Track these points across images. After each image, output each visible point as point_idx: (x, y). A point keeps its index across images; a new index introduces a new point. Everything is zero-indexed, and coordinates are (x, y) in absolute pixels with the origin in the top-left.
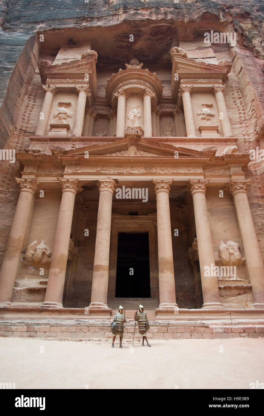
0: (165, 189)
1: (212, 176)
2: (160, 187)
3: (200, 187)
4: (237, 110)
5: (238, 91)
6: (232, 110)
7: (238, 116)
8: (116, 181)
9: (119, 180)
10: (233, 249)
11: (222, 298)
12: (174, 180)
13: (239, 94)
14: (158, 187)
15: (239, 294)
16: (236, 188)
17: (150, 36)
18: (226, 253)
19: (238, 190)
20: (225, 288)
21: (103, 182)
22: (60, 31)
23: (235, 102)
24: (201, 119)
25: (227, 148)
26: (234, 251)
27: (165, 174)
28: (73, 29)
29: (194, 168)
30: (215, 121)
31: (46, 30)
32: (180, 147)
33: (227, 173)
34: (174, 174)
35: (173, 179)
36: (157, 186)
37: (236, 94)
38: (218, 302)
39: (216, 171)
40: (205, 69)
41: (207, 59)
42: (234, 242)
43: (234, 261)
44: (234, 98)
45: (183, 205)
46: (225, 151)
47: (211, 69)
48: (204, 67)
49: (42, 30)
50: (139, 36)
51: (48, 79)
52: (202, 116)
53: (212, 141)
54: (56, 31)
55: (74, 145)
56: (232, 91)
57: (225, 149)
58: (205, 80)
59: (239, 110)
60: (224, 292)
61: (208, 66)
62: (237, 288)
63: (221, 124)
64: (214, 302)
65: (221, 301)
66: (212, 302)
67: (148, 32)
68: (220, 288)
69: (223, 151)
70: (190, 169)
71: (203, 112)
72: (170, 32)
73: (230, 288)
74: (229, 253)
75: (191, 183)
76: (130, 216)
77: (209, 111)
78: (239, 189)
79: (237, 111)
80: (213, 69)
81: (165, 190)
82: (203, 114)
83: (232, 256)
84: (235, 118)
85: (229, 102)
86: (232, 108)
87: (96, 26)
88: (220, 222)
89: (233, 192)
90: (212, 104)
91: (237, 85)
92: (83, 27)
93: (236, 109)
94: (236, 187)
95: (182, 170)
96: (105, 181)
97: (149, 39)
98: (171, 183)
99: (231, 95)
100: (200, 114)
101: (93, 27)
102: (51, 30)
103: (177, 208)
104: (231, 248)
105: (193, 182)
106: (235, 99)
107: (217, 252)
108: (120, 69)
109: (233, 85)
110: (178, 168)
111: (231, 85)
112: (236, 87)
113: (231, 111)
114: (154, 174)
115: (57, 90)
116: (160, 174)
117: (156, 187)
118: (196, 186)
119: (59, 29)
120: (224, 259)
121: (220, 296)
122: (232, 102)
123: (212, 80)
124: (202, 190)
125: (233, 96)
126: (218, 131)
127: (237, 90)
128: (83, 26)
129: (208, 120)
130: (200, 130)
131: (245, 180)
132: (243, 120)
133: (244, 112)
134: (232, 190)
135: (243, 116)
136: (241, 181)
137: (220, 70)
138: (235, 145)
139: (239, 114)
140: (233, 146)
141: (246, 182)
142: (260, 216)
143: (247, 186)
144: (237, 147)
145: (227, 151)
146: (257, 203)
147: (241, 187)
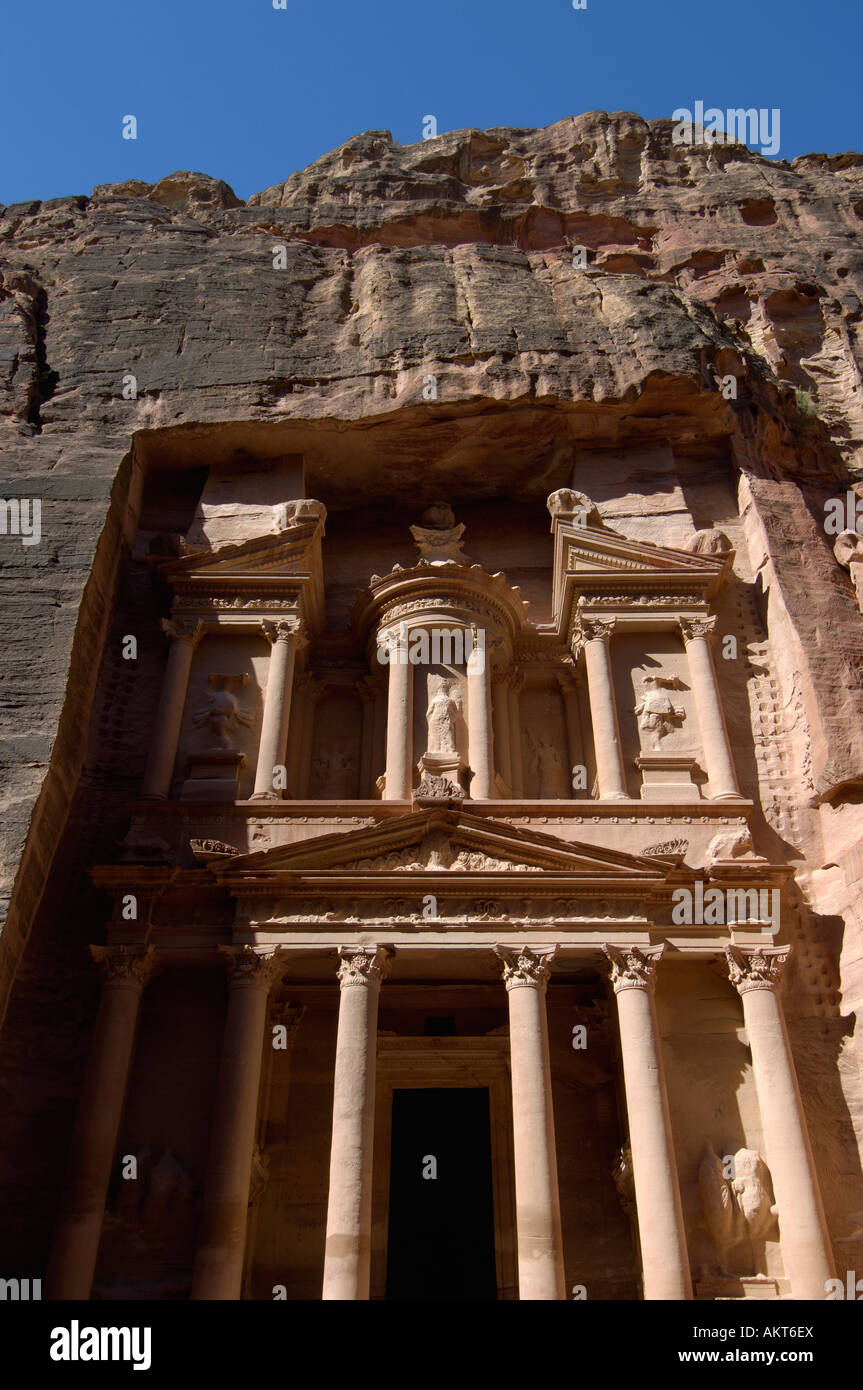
0: (536, 977)
1: (673, 931)
2: (517, 974)
3: (638, 973)
4: (752, 694)
5: (758, 627)
6: (738, 694)
8: (390, 949)
9: (397, 946)
10: (743, 1175)
12: (562, 946)
14: (513, 972)
16: (747, 975)
17: (486, 439)
19: (753, 979)
21: (349, 957)
22: (211, 429)
23: (746, 665)
25: (718, 838)
26: (747, 1182)
27: (533, 928)
28: (251, 426)
29: (619, 907)
30: (684, 735)
31: (169, 425)
32: (575, 843)
34: (559, 927)
35: (558, 944)
36: (510, 970)
40: (651, 562)
41: (662, 519)
44: (744, 652)
45: (595, 1002)
46: (713, 845)
47: (671, 565)
48: (650, 556)
49: (154, 426)
50: (452, 439)
51: (177, 597)
53: (674, 812)
54: (197, 430)
55: (261, 826)
56: (739, 627)
57: (714, 840)
58: (655, 598)
59: (759, 695)
61: (660, 554)
63: (702, 747)
67: (482, 429)
69: (707, 848)
72: (547, 426)
76: (430, 1039)
78: (757, 978)
79: (755, 697)
80: (677, 562)
81: (535, 981)
84: (747, 723)
85: (728, 667)
87: (322, 419)
88: (703, 1078)
89: (740, 983)
90: (677, 680)
92: (281, 418)
93: (749, 690)
94: (749, 972)
96: (357, 951)
97: (483, 445)
98: (550, 960)
101: (314, 420)
102: (179, 427)
103: (576, 1008)
105: (616, 955)
106: (747, 657)
108: (397, 566)
109: (740, 609)
110: (573, 904)
114: (501, 928)
115: (205, 632)
116: (520, 928)
117: (507, 971)
118: (625, 967)
119: (205, 425)
123: (677, 598)
124: (646, 983)
125: (743, 645)
126: (692, 771)
128: (281, 414)
130: (639, 768)
131: (772, 947)
132: (771, 731)
133: (775, 701)
134: (736, 979)
135: (771, 716)
136: (762, 950)
137: (698, 568)
138: (743, 824)
139: (760, 709)
140: (739, 831)
141: (776, 956)
142: (824, 1061)
143: (779, 966)
144: (748, 833)
145: (720, 847)
146: (815, 1017)
147: (760, 972)
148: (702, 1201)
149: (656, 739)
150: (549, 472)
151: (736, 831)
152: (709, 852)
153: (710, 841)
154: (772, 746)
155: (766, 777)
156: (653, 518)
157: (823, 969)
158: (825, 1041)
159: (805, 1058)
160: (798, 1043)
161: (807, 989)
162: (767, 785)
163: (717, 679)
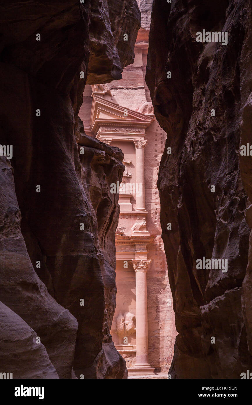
1: (118, 253)
5: (163, 140)
13: (162, 145)
18: (121, 324)
19: (138, 269)
23: (156, 156)
25: (136, 224)
26: (129, 322)
33: (133, 251)
37: (159, 145)
39: (122, 248)
42: (131, 313)
43: (127, 330)
44: (156, 151)
46: (134, 226)
47: (134, 118)
53: (123, 215)
56: (156, 140)
57: (134, 225)
58: (127, 129)
69: (132, 227)
74: (124, 324)
77: (126, 173)
78: (140, 269)
79: (157, 169)
80: (136, 117)
83: (127, 326)
84: (152, 180)
85: (150, 157)
86: (152, 165)
88: (121, 294)
90: (131, 163)
91: (162, 132)
93: (155, 167)
94: (138, 267)
99: (154, 146)
104: (127, 319)
106: (157, 153)
107: (115, 322)
109: (158, 132)
111: (155, 131)
112: (161, 134)
113: (150, 169)
120: (119, 329)
122: (154, 156)
123: (134, 130)
125: (156, 148)
126: (131, 198)
131: (146, 259)
134: (135, 268)
136: (143, 260)
137: (143, 120)
138: (144, 219)
140: (142, 222)
141: (147, 262)
142: (156, 290)
143: (147, 265)
144: (145, 222)
145: (136, 227)
146: (156, 278)
147: (141, 267)
148: (117, 326)
151: (141, 222)
152: (132, 229)
153: (133, 225)
155: (155, 201)
156: (131, 90)
157: (161, 264)
158: (158, 285)
159: (151, 289)
160: (150, 285)
161: (155, 270)
162: (155, 204)
163: (144, 162)
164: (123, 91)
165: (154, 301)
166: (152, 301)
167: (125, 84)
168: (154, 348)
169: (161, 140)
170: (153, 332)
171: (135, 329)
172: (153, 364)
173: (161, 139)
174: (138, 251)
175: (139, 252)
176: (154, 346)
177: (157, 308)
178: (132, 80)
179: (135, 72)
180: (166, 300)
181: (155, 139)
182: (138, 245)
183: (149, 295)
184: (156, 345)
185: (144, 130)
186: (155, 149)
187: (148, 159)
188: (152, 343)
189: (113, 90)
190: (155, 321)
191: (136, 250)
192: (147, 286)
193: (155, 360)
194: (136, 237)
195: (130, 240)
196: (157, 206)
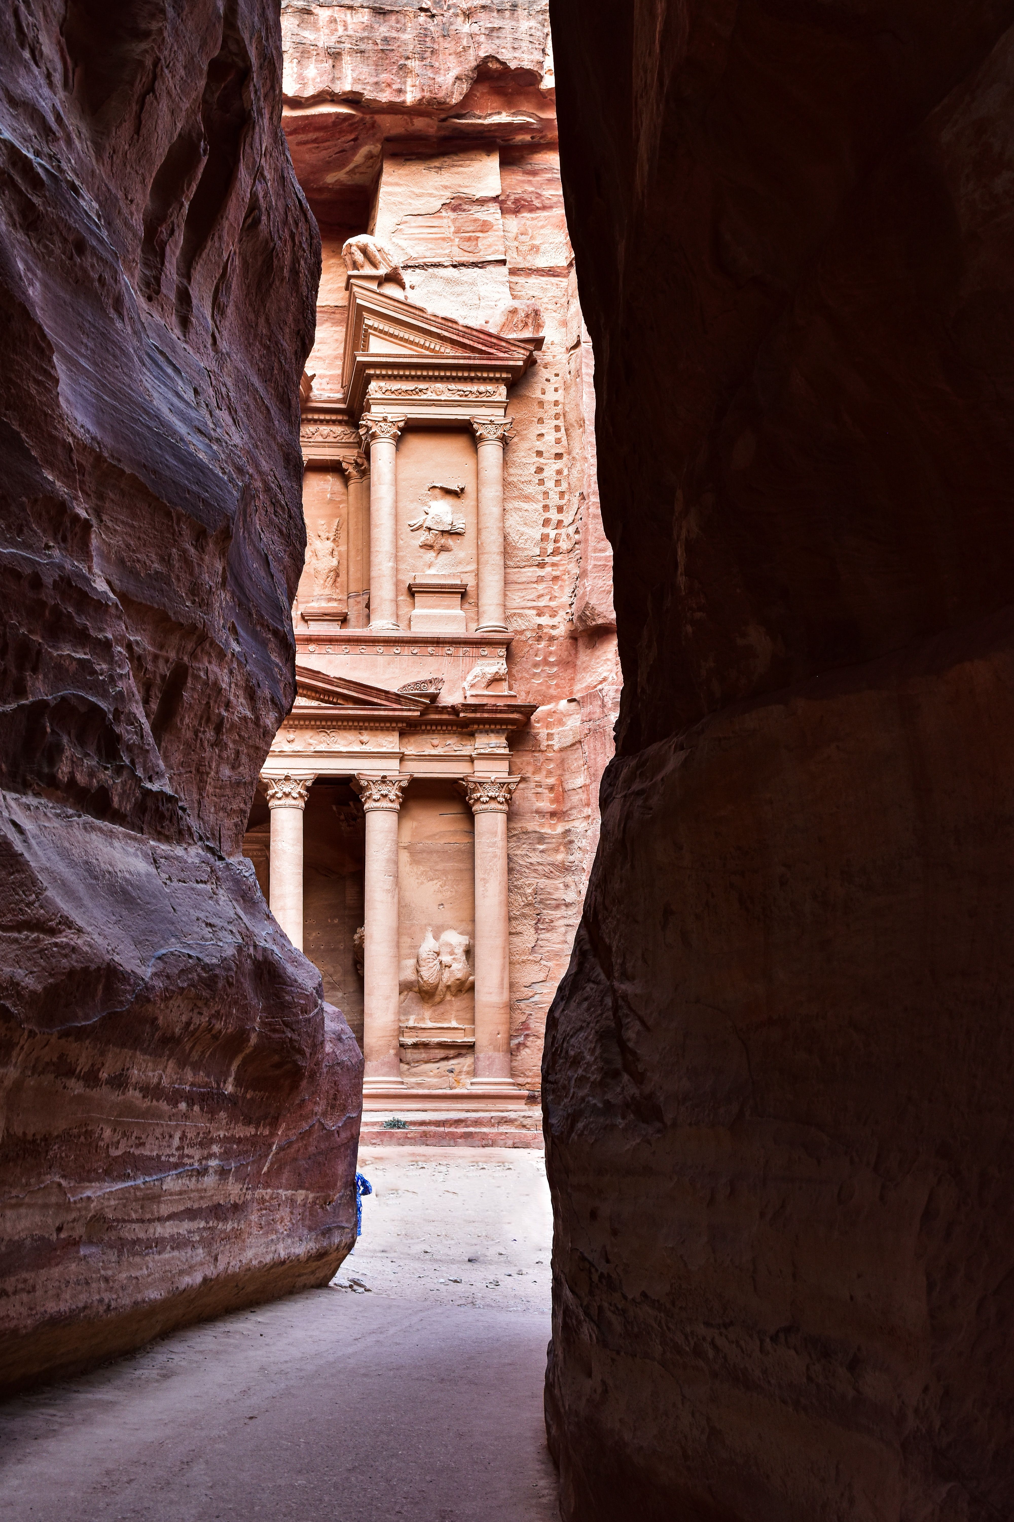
0: (295, 798)
1: (421, 758)
2: (279, 795)
3: (385, 796)
4: (539, 506)
5: (560, 423)
6: (525, 506)
7: (536, 533)
10: (452, 953)
11: (404, 1067)
12: (322, 772)
13: (559, 435)
14: (276, 793)
15: (446, 1059)
16: (479, 799)
18: (431, 965)
19: (483, 803)
20: (415, 1046)
23: (540, 470)
24: (421, 547)
25: (477, 670)
26: (454, 959)
27: (296, 754)
29: (375, 736)
30: (462, 555)
32: (340, 679)
33: (467, 750)
34: (319, 754)
35: (318, 771)
36: (273, 791)
37: (551, 437)
38: (394, 1076)
39: (435, 742)
40: (453, 342)
42: (461, 933)
43: (449, 983)
44: (539, 454)
46: (470, 678)
47: (475, 349)
48: (451, 335)
52: (423, 537)
53: (438, 641)
56: (541, 421)
57: (472, 672)
58: (452, 387)
59: (546, 508)
60: (409, 1055)
61: (463, 335)
62: (442, 1045)
63: (478, 569)
64: (384, 1075)
65: (400, 1073)
66: (379, 1075)
68: (402, 1046)
69: (465, 680)
70: (365, 737)
71: (428, 524)
73: (426, 1046)
74: (441, 963)
75: (364, 783)
77: (448, 519)
78: (487, 802)
79: (541, 510)
80: (480, 346)
81: (293, 802)
82: (430, 529)
83: (447, 969)
84: (526, 540)
85: (520, 472)
86: (527, 498)
88: (432, 880)
89: (473, 805)
90: (462, 490)
91: (559, 396)
93: (537, 501)
94: (481, 796)
95: (343, 742)
98: (309, 784)
100: (421, 526)
104: (449, 950)
105: (367, 781)
106: (542, 460)
107: (414, 958)
109: (545, 398)
110: (333, 734)
111: (538, 394)
112: (556, 403)
113: (520, 509)
116: (281, 754)
117: (270, 792)
118: (374, 791)
120: (425, 979)
121: (401, 1061)
122: (533, 469)
123: (475, 389)
124: (391, 805)
125: (539, 445)
126: (464, 595)
127: (557, 417)
129: (444, 549)
130: (412, 591)
131: (506, 775)
132: (550, 551)
133: (560, 517)
134: (472, 800)
135: (552, 534)
136: (497, 778)
137: (504, 355)
138: (502, 657)
139: (543, 526)
140: (496, 665)
141: (509, 783)
142: (536, 867)
143: (510, 792)
144: (505, 666)
145: (476, 680)
146: (536, 832)
147: (491, 798)
148: (418, 971)
149: (433, 559)
150: (352, 166)
151: (494, 663)
152: (466, 684)
153: (469, 672)
154: (548, 569)
155: (534, 604)
156: (464, 270)
157: (551, 788)
158: (542, 851)
159: (521, 865)
160: (518, 852)
161: (534, 808)
162: (534, 612)
163: (504, 489)
164: (441, 271)
165: (530, 898)
166: (524, 899)
167: (447, 251)
168: (527, 1036)
169: (557, 422)
170: (523, 989)
171: (471, 978)
172: (521, 1080)
173: (557, 419)
174: (482, 751)
175: (487, 752)
176: (528, 1029)
177: (539, 920)
178: (469, 239)
179: (479, 216)
180: (564, 897)
181: (536, 420)
182: (481, 732)
183: (516, 883)
184: (532, 1026)
185: (503, 389)
186: (536, 449)
187: (515, 480)
188: (523, 1018)
189: (410, 271)
190: (531, 958)
191: (476, 746)
192: (508, 855)
193: (531, 1070)
194: (476, 708)
195: (458, 715)
196: (542, 618)
